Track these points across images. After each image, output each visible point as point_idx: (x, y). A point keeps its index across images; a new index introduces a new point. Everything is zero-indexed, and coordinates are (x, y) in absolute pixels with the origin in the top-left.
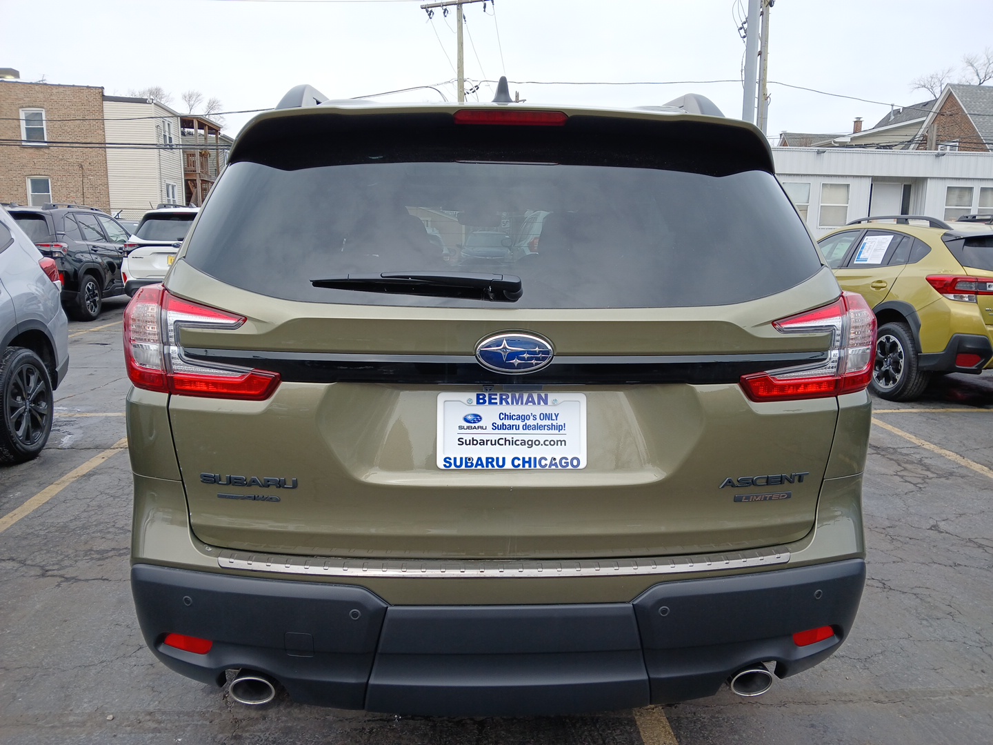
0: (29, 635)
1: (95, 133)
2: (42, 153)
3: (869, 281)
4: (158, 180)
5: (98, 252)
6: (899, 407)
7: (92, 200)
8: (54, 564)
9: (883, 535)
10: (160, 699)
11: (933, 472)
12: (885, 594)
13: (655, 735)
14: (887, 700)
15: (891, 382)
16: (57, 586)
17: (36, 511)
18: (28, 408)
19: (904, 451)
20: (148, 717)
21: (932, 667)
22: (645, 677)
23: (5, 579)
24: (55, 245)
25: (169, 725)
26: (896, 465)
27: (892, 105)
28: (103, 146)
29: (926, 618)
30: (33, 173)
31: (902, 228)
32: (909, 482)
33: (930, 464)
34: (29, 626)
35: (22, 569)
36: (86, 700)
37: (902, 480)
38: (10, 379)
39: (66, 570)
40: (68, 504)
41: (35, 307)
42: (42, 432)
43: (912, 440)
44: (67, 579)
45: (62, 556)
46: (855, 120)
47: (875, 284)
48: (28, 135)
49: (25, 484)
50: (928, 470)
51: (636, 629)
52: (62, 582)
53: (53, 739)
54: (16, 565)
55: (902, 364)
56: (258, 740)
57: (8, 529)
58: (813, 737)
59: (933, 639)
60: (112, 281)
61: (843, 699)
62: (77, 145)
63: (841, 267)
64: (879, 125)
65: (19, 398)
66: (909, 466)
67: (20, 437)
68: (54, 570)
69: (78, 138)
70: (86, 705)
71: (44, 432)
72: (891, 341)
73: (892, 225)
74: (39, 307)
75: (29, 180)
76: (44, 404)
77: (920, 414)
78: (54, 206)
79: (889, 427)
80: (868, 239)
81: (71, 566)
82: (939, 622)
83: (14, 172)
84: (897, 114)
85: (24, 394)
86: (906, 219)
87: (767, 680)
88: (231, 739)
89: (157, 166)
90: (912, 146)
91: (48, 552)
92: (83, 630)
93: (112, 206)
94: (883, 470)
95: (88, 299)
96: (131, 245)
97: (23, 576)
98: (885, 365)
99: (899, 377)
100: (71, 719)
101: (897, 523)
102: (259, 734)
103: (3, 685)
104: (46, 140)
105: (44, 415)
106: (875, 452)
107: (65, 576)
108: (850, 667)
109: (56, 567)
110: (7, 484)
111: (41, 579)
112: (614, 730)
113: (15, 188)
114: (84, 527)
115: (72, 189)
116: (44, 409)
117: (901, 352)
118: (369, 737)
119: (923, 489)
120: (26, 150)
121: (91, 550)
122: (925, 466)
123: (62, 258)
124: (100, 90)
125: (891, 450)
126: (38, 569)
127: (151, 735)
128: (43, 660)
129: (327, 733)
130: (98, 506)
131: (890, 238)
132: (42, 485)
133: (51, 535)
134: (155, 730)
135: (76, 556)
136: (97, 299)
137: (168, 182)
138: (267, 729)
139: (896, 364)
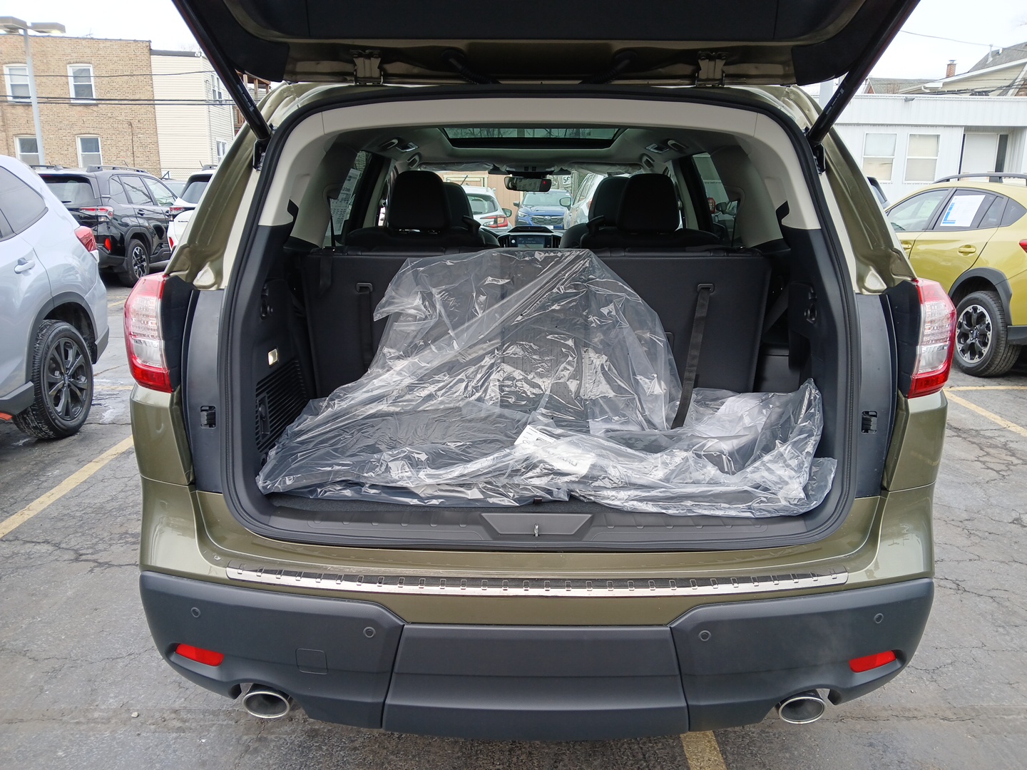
0: (60, 624)
1: (144, 89)
2: (90, 111)
3: (957, 245)
4: (208, 138)
5: (144, 216)
6: (984, 383)
7: (142, 159)
8: (88, 548)
9: (960, 529)
10: (186, 696)
11: (1018, 458)
12: (958, 596)
13: (700, 750)
14: (955, 717)
15: (977, 356)
16: (89, 571)
17: (74, 490)
18: (67, 382)
19: (988, 434)
20: (173, 716)
21: (1007, 681)
22: (683, 704)
23: (39, 563)
24: (101, 209)
25: (194, 725)
26: (979, 449)
27: (991, 46)
28: (152, 102)
29: (1003, 624)
30: (83, 131)
31: (995, 187)
32: (992, 469)
33: (1015, 449)
34: (60, 614)
35: (56, 553)
36: (112, 695)
37: (983, 466)
38: (46, 354)
39: (100, 554)
40: (106, 484)
41: (72, 277)
42: (82, 407)
43: (996, 421)
44: (100, 565)
45: (97, 540)
46: (949, 63)
47: (963, 249)
48: (77, 93)
49: (64, 461)
50: (1013, 455)
51: (674, 654)
52: (95, 567)
53: (78, 736)
54: (51, 548)
55: (990, 337)
56: (284, 743)
57: (45, 509)
58: (872, 757)
59: (1010, 649)
60: (160, 245)
61: (907, 714)
62: (126, 102)
63: (925, 230)
64: (976, 68)
65: (57, 373)
66: (992, 451)
67: (60, 412)
68: (87, 554)
69: (126, 95)
70: (111, 700)
71: (85, 406)
72: (978, 311)
73: (984, 183)
74: (77, 277)
75: (79, 139)
76: (83, 379)
77: (1007, 392)
78: (99, 168)
79: (972, 407)
80: (956, 199)
81: (105, 550)
82: (1017, 630)
83: (64, 131)
84: (996, 55)
85: (62, 368)
86: (1000, 177)
87: (820, 708)
88: (256, 741)
89: (207, 123)
90: (1011, 91)
91: (83, 535)
92: (114, 619)
93: (162, 166)
94: (963, 455)
95: (136, 265)
96: (176, 209)
97: (56, 560)
98: (971, 338)
99: (985, 351)
100: (96, 715)
101: (976, 516)
102: (284, 736)
103: (32, 676)
104: (94, 97)
105: (84, 389)
106: (956, 434)
107: (99, 561)
108: (915, 679)
109: (90, 551)
110: (46, 462)
111: (75, 564)
112: (656, 743)
113: (65, 148)
114: (120, 509)
115: (122, 148)
116: (84, 384)
117: (989, 323)
118: (398, 743)
119: (1007, 477)
120: (75, 107)
121: (126, 533)
122: (1010, 451)
123: (107, 223)
124: (148, 44)
125: (974, 433)
126: (72, 553)
127: (174, 735)
128: (72, 651)
129: (354, 737)
130: (136, 486)
131: (982, 197)
132: (81, 463)
133: (86, 516)
134: (180, 730)
135: (111, 539)
136: (145, 264)
137: (219, 139)
138: (294, 732)
139: (983, 336)
